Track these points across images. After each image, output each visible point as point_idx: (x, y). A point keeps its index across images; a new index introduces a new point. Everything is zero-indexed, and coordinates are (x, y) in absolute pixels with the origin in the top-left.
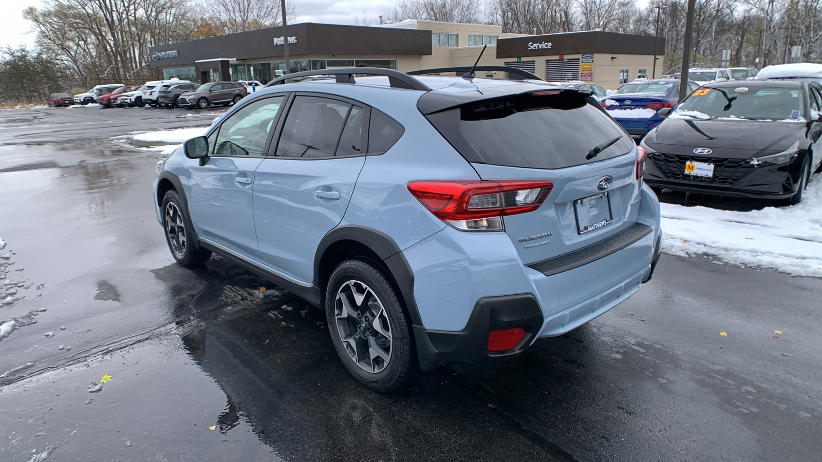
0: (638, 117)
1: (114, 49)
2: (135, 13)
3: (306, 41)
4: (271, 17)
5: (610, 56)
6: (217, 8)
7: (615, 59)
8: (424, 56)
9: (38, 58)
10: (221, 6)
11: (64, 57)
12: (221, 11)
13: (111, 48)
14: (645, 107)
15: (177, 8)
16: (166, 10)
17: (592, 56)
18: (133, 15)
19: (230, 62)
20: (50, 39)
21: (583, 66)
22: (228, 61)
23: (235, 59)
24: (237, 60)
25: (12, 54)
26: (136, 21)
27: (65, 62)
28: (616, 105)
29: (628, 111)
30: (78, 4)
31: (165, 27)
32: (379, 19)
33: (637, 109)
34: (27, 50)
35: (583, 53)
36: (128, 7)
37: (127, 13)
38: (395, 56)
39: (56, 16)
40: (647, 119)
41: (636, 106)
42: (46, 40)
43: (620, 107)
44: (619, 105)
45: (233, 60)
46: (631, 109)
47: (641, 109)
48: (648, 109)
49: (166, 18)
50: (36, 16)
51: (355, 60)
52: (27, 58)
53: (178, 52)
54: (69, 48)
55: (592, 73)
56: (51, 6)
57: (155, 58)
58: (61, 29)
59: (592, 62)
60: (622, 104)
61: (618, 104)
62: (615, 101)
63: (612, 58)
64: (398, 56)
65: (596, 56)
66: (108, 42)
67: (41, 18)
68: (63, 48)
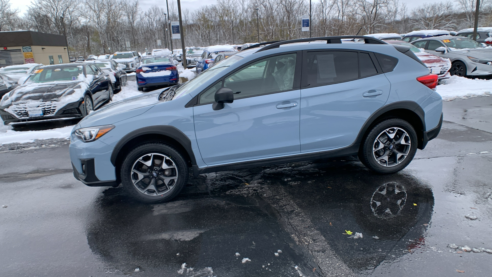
0: (164, 75)
5: (40, 47)
7: (44, 49)
14: (166, 70)
17: (30, 47)
21: (25, 54)
28: (150, 70)
29: (157, 73)
33: (162, 71)
35: (23, 46)
40: (168, 76)
41: (160, 69)
43: (152, 71)
44: (152, 70)
46: (159, 71)
47: (164, 71)
48: (167, 71)
55: (33, 59)
59: (31, 51)
60: (153, 69)
61: (150, 69)
62: (148, 68)
63: (43, 48)
65: (33, 47)
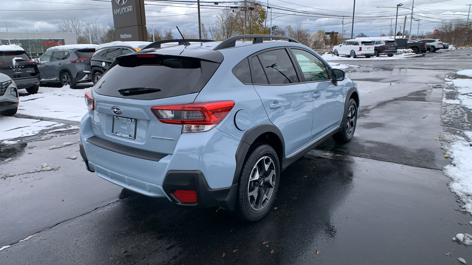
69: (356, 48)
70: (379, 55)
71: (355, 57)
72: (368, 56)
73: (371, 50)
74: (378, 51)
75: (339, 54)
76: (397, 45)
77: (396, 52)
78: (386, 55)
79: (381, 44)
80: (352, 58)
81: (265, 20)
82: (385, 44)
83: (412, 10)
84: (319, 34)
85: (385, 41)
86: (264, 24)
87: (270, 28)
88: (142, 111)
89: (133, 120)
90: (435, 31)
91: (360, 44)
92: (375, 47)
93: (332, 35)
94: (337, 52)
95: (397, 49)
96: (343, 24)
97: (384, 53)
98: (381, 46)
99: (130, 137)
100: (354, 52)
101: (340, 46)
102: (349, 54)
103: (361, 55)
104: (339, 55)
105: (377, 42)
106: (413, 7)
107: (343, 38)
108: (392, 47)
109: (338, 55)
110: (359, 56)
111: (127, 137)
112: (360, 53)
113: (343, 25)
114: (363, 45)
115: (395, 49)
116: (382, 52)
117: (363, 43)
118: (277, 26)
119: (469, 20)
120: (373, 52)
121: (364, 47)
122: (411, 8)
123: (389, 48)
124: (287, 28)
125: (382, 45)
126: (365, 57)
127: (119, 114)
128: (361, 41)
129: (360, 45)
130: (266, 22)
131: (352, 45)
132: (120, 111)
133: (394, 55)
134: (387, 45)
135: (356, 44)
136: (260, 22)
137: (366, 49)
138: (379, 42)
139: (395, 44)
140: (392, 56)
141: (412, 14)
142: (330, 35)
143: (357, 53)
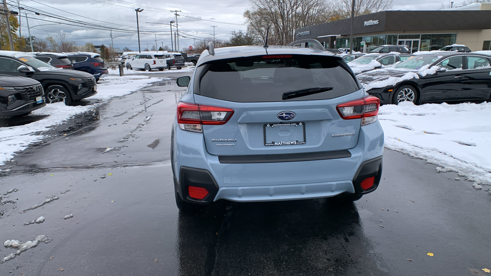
1: (282, 31)
2: (296, 10)
3: (385, 23)
4: (375, 8)
6: (341, 4)
8: (483, 30)
9: (246, 37)
10: (344, 3)
11: (259, 36)
12: (343, 6)
13: (281, 31)
15: (320, 6)
16: (313, 7)
18: (295, 11)
19: (336, 37)
20: (254, 27)
22: (336, 36)
23: (340, 35)
24: (341, 36)
25: (235, 35)
26: (296, 15)
27: (259, 38)
30: (268, 7)
31: (312, 17)
32: (451, 4)
34: (242, 32)
36: (293, 7)
37: (292, 10)
38: (457, 31)
39: (258, 15)
42: (253, 27)
45: (338, 36)
49: (313, 12)
50: (249, 15)
51: (421, 34)
52: (242, 36)
53: (310, 32)
54: (262, 31)
56: (256, 9)
57: (298, 35)
58: (260, 21)
64: (459, 30)
66: (280, 27)
67: (251, 16)
68: (259, 31)
69: (150, 61)
70: (170, 68)
71: (150, 70)
72: (161, 69)
73: (163, 63)
74: (170, 64)
75: (132, 67)
76: (183, 58)
77: (184, 65)
78: (176, 68)
79: (170, 57)
80: (147, 72)
81: (18, 29)
82: (174, 58)
83: (177, 27)
84: (87, 47)
85: (173, 55)
86: (17, 33)
87: (29, 38)
88: (326, 110)
89: (301, 124)
90: (190, 47)
91: (153, 57)
92: (167, 61)
93: (102, 49)
94: (130, 65)
95: (184, 62)
96: (112, 37)
97: (174, 66)
98: (171, 60)
99: (298, 143)
100: (149, 66)
101: (133, 60)
102: (143, 67)
103: (155, 68)
104: (133, 69)
105: (166, 55)
106: (177, 25)
107: (115, 52)
108: (180, 60)
109: (131, 69)
110: (153, 70)
111: (294, 143)
112: (155, 66)
113: (112, 39)
114: (156, 58)
115: (183, 62)
116: (173, 65)
117: (156, 56)
118: (34, 37)
119: (215, 39)
120: (166, 65)
121: (157, 60)
122: (176, 26)
123: (178, 62)
124: (48, 39)
125: (172, 58)
126: (158, 70)
127: (290, 119)
128: (154, 55)
129: (154, 59)
130: (20, 31)
131: (145, 58)
132: (292, 115)
133: (182, 68)
134: (176, 59)
135: (149, 57)
136: (12, 30)
137: (160, 63)
138: (169, 56)
139: (182, 58)
140: (180, 68)
141: (177, 31)
142: (99, 49)
143: (152, 66)
